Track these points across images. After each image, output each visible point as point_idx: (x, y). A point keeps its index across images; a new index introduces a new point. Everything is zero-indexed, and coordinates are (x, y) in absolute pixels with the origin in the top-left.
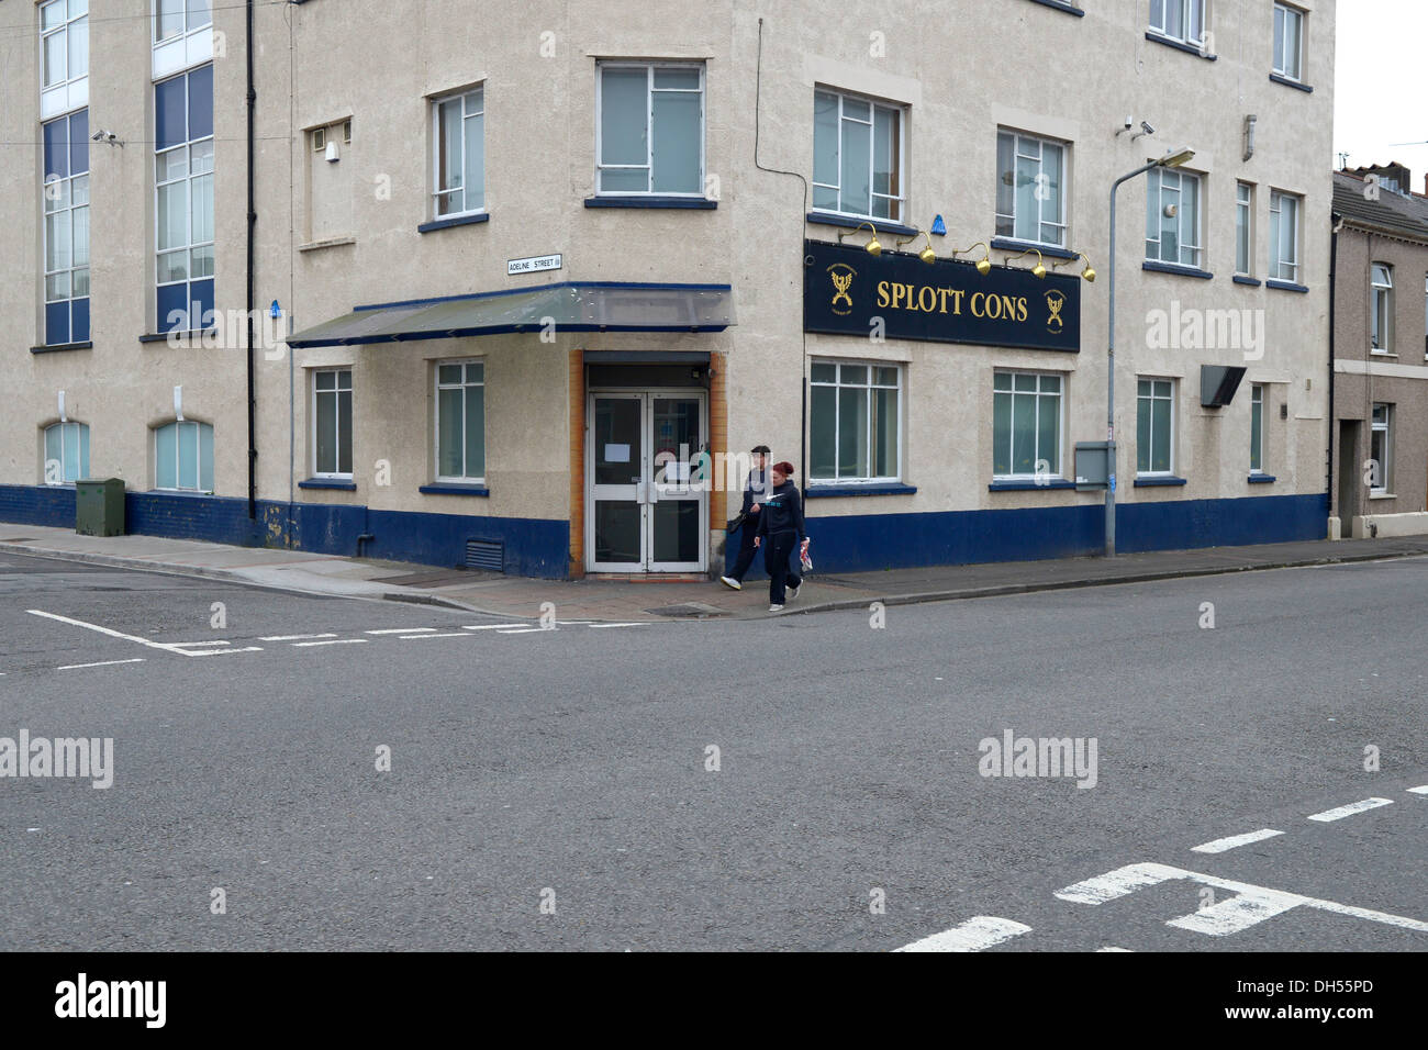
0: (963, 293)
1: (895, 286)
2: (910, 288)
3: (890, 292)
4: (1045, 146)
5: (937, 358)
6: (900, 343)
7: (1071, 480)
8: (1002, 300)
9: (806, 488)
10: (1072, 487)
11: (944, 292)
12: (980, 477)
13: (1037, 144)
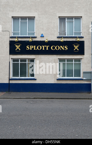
0: (49, 46)
1: (31, 46)
2: (35, 46)
3: (30, 47)
4: (75, 19)
5: (42, 57)
6: (32, 55)
7: (82, 79)
8: (60, 47)
9: (10, 78)
10: (82, 80)
11: (44, 46)
12: (54, 77)
13: (73, 18)
